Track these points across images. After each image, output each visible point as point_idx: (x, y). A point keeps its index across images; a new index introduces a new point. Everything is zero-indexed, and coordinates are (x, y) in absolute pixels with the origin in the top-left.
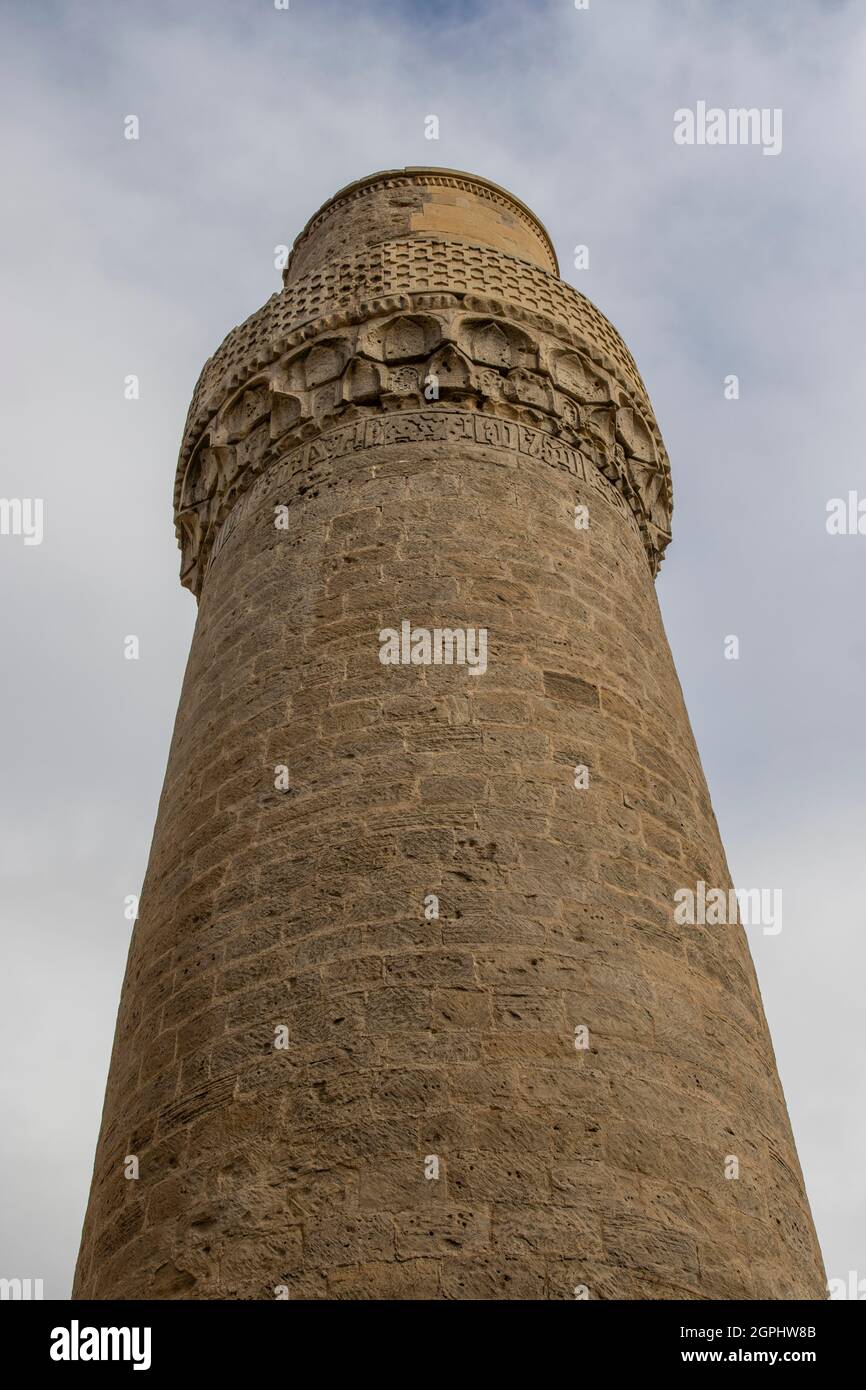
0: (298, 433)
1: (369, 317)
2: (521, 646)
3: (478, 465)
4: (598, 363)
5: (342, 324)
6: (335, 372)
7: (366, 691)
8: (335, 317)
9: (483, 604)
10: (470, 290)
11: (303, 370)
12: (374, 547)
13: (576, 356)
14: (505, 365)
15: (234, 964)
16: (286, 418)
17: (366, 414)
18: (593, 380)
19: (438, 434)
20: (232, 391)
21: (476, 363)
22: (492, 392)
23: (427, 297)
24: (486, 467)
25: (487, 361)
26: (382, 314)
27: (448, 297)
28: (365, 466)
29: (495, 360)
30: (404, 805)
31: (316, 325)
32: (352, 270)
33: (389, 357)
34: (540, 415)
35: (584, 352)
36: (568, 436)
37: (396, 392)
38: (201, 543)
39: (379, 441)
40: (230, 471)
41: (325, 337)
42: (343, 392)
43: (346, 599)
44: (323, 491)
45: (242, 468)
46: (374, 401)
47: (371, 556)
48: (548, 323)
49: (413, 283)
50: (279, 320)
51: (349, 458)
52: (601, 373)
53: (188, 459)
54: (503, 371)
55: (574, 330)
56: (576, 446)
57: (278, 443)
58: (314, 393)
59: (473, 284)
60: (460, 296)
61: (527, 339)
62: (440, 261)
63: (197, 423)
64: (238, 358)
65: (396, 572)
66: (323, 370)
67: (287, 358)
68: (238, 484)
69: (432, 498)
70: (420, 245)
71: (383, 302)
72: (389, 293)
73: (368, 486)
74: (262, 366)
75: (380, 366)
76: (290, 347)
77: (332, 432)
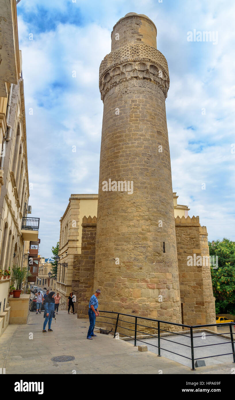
0: (125, 79)
1: (137, 61)
2: (154, 127)
4: (165, 73)
5: (132, 61)
6: (130, 70)
7: (137, 131)
8: (131, 60)
9: (150, 119)
10: (152, 59)
11: (125, 67)
12: (137, 107)
14: (154, 73)
15: (123, 165)
16: (123, 77)
17: (135, 79)
18: (164, 75)
19: (145, 86)
20: (114, 67)
21: (151, 73)
22: (152, 79)
23: (145, 59)
24: (151, 94)
26: (139, 61)
27: (148, 60)
28: (135, 90)
29: (153, 73)
30: (141, 149)
31: (128, 60)
32: (134, 49)
33: (139, 70)
34: (157, 83)
35: (164, 71)
36: (160, 87)
37: (139, 77)
38: (106, 90)
39: (137, 86)
40: (113, 81)
41: (130, 63)
42: (132, 74)
43: (133, 115)
44: (129, 93)
45: (115, 82)
46: (136, 77)
47: (137, 108)
48: (160, 66)
49: (143, 56)
50: (122, 55)
51: (133, 88)
52: (166, 74)
53: (104, 74)
54: (154, 75)
55: (164, 67)
56: (161, 88)
57: (121, 80)
58: (127, 72)
59: (152, 57)
60: (150, 60)
61: (158, 69)
62: (147, 50)
63: (107, 69)
64: (115, 60)
65: (140, 112)
66: (129, 69)
67: (123, 64)
68: (114, 84)
69: (144, 99)
70: (144, 46)
71: (139, 58)
72: (140, 57)
73: (136, 95)
74: (119, 64)
75: (138, 71)
76: (124, 63)
77: (130, 81)
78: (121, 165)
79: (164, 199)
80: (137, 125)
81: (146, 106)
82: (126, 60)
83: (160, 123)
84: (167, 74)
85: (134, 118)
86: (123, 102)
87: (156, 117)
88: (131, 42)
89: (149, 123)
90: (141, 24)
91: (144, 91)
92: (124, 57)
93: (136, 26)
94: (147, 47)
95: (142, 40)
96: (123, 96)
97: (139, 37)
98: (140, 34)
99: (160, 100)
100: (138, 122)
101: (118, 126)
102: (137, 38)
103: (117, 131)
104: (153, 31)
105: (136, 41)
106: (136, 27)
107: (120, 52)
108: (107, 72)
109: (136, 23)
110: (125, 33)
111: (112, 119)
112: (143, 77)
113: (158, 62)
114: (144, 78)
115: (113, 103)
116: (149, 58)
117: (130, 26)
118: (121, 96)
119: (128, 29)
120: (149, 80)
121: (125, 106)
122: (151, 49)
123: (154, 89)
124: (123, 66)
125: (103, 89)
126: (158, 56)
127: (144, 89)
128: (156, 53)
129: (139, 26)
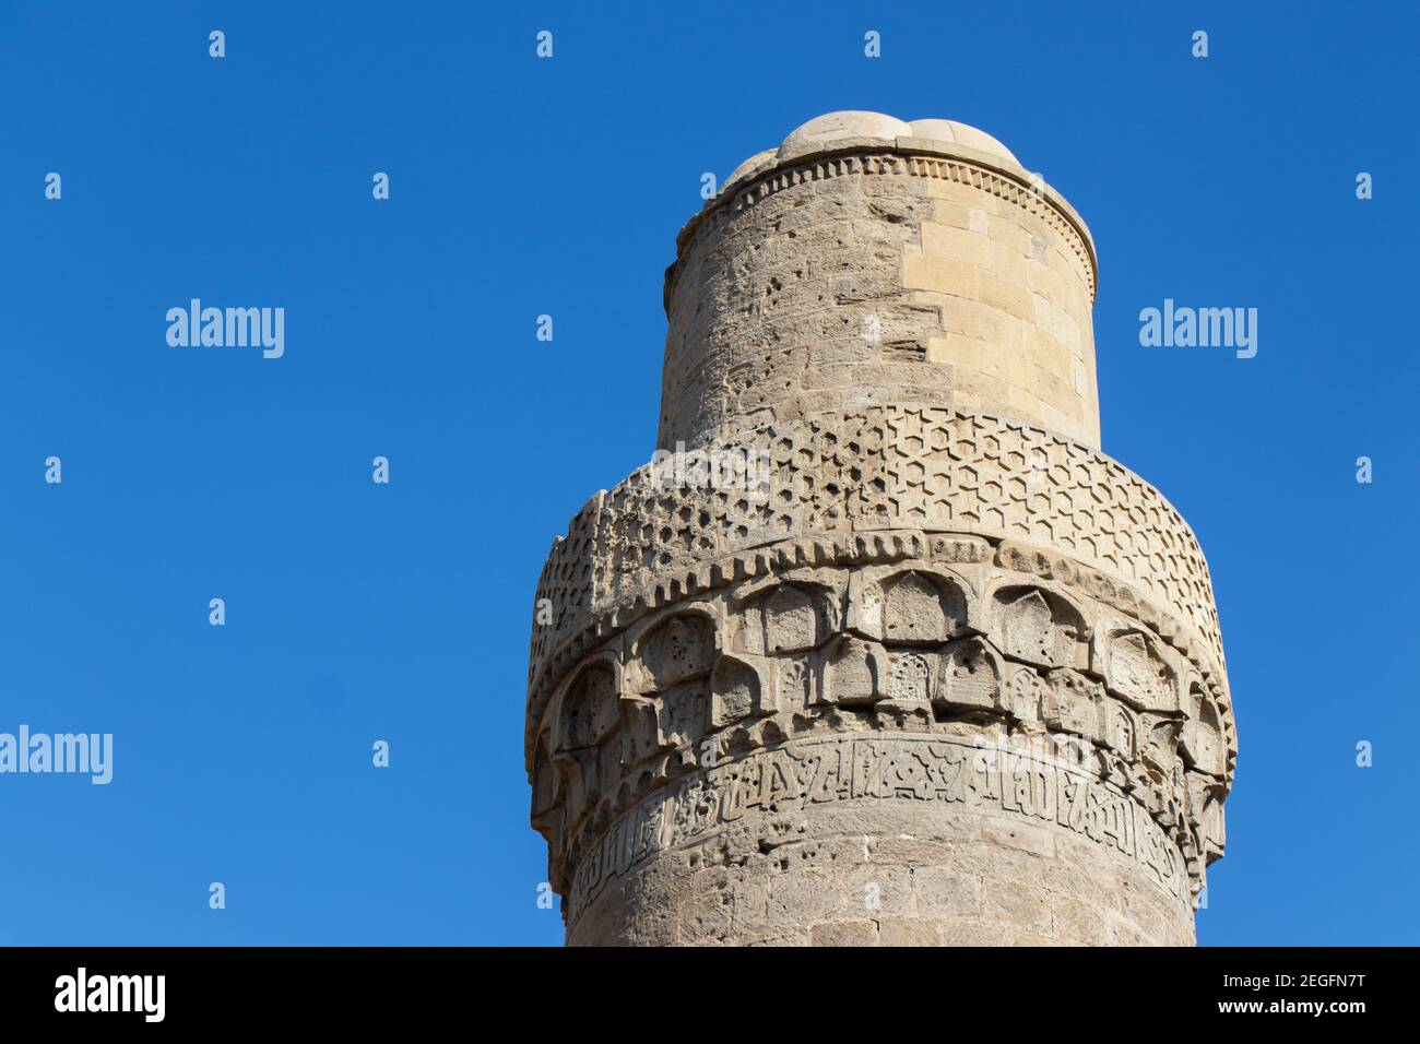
1: (868, 561)
3: (1005, 855)
4: (1168, 641)
5: (826, 562)
8: (816, 547)
10: (1012, 537)
13: (1139, 635)
14: (1046, 662)
17: (853, 724)
18: (1157, 669)
19: (955, 790)
21: (1008, 658)
22: (1025, 712)
23: (949, 541)
24: (1016, 858)
25: (1022, 656)
26: (883, 559)
27: (980, 543)
28: (854, 834)
31: (789, 549)
32: (839, 449)
33: (892, 635)
35: (1152, 627)
36: (1117, 776)
37: (897, 700)
38: (584, 814)
39: (876, 786)
41: (798, 575)
44: (796, 860)
46: (867, 708)
48: (1108, 585)
49: (930, 508)
51: (830, 810)
52: (1170, 655)
54: (1043, 672)
55: (1141, 590)
56: (1127, 790)
58: (778, 663)
59: (1015, 513)
60: (994, 542)
61: (1078, 615)
62: (968, 459)
63: (591, 629)
66: (795, 629)
67: (743, 592)
68: (657, 772)
70: (938, 419)
71: (887, 536)
72: (895, 522)
74: (703, 591)
75: (879, 652)
76: (749, 577)
77: (796, 743)
82: (767, 554)
84: (1183, 652)
88: (825, 373)
90: (929, 218)
91: (948, 832)
92: (752, 524)
93: (879, 234)
94: (967, 426)
95: (932, 356)
97: (900, 330)
98: (920, 300)
99: (1118, 916)
102: (892, 337)
104: (1045, 262)
105: (877, 361)
106: (881, 243)
108: (588, 653)
109: (875, 210)
112: (935, 705)
113: (1083, 552)
116: (989, 525)
117: (820, 238)
118: (722, 885)
119: (804, 258)
120: (996, 729)
122: (1010, 442)
123: (1049, 812)
124: (743, 606)
125: (560, 803)
126: (1083, 499)
127: (938, 814)
129: (907, 233)
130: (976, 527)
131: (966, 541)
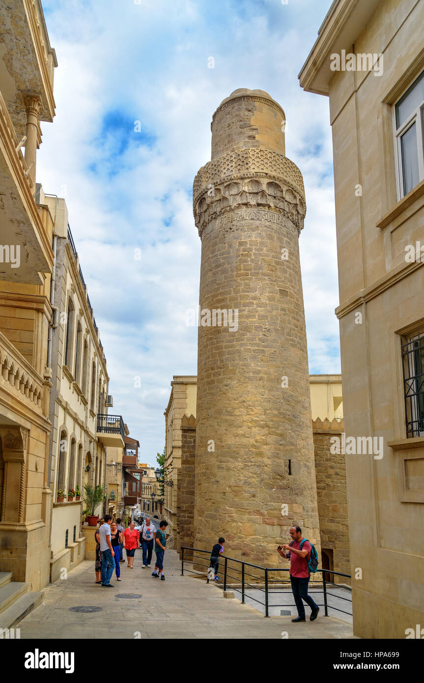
0: (228, 208)
1: (246, 178)
2: (275, 283)
3: (268, 229)
4: (295, 191)
5: (239, 179)
6: (236, 193)
7: (248, 292)
8: (237, 176)
9: (269, 271)
10: (270, 173)
11: (229, 188)
12: (247, 252)
13: (290, 190)
14: (275, 195)
15: (227, 344)
16: (225, 204)
17: (244, 208)
18: (293, 196)
19: (260, 218)
21: (269, 195)
22: (272, 205)
23: (259, 174)
24: (270, 230)
25: (271, 195)
26: (249, 178)
27: (264, 174)
28: (244, 226)
29: (273, 194)
30: (254, 320)
31: (233, 176)
32: (240, 157)
33: (250, 191)
34: (281, 211)
35: (293, 189)
36: (286, 215)
37: (251, 203)
38: (203, 224)
39: (247, 218)
40: (211, 211)
41: (234, 181)
42: (239, 200)
43: (242, 266)
44: (235, 231)
45: (215, 213)
46: (246, 204)
47: (247, 255)
48: (285, 181)
49: (256, 168)
50: (222, 169)
51: (241, 222)
52: (296, 194)
53: (199, 199)
54: (275, 197)
55: (291, 182)
56: (288, 217)
57: (223, 210)
58: (232, 197)
59: (270, 169)
60: (267, 174)
61: (280, 187)
62: (262, 158)
63: (202, 192)
64: (212, 177)
65: (252, 261)
66: (234, 191)
67: (225, 184)
68: (214, 216)
69: (259, 240)
70: (257, 151)
71: (248, 174)
72: (250, 171)
73: (245, 233)
74: (219, 184)
75: (248, 194)
76: (226, 182)
77: (236, 211)
78: (224, 344)
79: (292, 395)
80: (247, 281)
81: (262, 250)
82: (229, 177)
83: (285, 277)
84: (298, 193)
85: (242, 271)
86: (226, 245)
87: (278, 267)
88: (238, 143)
89: (266, 278)
90: (256, 110)
91: (259, 226)
92: (226, 172)
93: (247, 114)
94: (262, 152)
95: (256, 139)
96: (226, 235)
97: (251, 133)
98: (254, 127)
99: (286, 239)
100: (249, 277)
101: (220, 284)
102: (250, 135)
103: (218, 292)
104: (276, 118)
105: (247, 140)
106: (247, 116)
107: (219, 163)
108: (202, 196)
109: (246, 109)
110: (229, 127)
111: (211, 272)
112: (257, 204)
113: (281, 176)
114: (259, 205)
115: (213, 246)
116: (265, 171)
117: (237, 115)
118: (224, 235)
119: (234, 120)
120: (267, 208)
121: (229, 253)
122: (269, 155)
123: (275, 222)
124: (225, 187)
125: (199, 222)
126: (282, 165)
127: (258, 222)
128: (277, 161)
129: (252, 114)
130: (264, 171)
131: (262, 174)
